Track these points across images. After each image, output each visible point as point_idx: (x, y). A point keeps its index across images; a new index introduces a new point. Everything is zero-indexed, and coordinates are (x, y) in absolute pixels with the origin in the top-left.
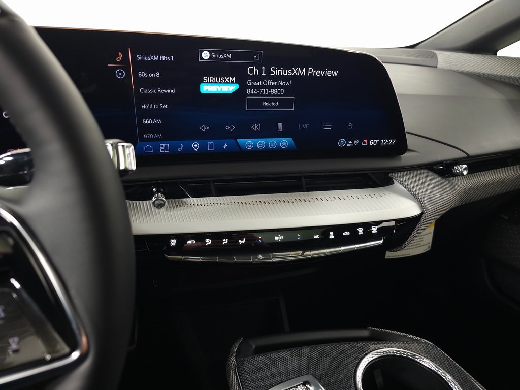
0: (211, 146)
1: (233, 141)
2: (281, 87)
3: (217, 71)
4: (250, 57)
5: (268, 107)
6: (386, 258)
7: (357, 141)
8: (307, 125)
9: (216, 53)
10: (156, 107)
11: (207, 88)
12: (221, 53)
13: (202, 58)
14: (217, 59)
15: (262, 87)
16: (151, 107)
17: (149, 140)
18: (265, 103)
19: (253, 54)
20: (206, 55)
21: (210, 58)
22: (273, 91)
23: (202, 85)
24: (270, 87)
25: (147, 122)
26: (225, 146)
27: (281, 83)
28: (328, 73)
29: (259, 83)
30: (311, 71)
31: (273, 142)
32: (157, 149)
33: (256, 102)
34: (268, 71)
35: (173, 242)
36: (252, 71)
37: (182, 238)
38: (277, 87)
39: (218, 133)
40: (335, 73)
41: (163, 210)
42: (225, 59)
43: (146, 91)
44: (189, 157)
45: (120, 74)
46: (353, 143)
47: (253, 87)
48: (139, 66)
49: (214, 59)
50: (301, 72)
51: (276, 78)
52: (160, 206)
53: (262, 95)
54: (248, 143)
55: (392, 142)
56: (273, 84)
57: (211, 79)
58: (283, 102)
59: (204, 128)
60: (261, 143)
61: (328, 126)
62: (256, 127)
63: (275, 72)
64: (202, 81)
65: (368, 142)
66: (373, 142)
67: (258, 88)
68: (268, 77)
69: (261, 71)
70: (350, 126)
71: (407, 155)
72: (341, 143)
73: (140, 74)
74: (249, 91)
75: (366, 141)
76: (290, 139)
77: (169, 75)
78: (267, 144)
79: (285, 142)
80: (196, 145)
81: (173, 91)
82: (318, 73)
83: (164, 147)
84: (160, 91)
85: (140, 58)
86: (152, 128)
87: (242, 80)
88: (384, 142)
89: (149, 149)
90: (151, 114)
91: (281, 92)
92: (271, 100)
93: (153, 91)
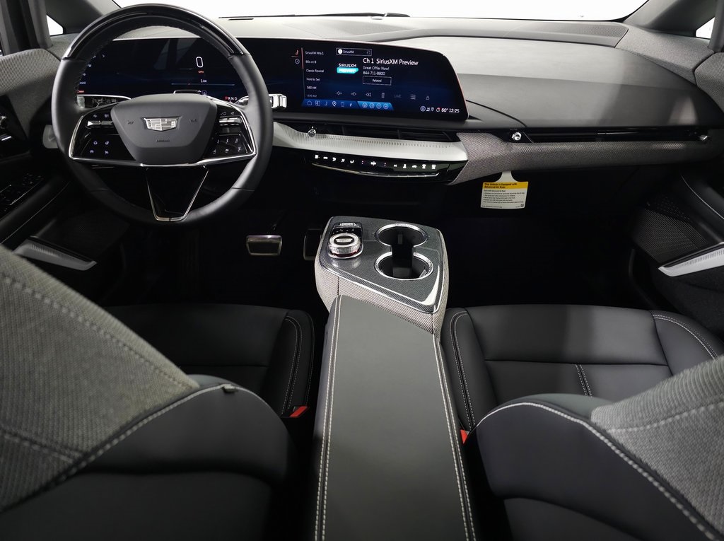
0: (343, 104)
1: (355, 102)
2: (383, 71)
3: (347, 60)
4: (364, 52)
5: (376, 83)
6: (481, 206)
7: (433, 108)
8: (400, 96)
9: (346, 50)
10: (314, 80)
11: (342, 70)
12: (348, 50)
13: (338, 53)
14: (346, 53)
15: (372, 70)
16: (311, 79)
17: (310, 98)
18: (374, 80)
19: (366, 51)
20: (340, 51)
21: (343, 53)
22: (378, 73)
23: (338, 68)
24: (376, 71)
25: (309, 88)
26: (351, 105)
27: (383, 68)
28: (412, 63)
29: (370, 68)
30: (401, 61)
31: (379, 105)
32: (314, 103)
33: (369, 79)
34: (375, 61)
35: (317, 157)
36: (366, 60)
37: (322, 154)
38: (381, 71)
39: (346, 97)
40: (416, 63)
41: (314, 138)
42: (351, 54)
43: (309, 71)
44: (331, 110)
45: (297, 61)
46: (431, 110)
47: (366, 70)
48: (307, 57)
50: (394, 62)
51: (380, 65)
52: (312, 135)
53: (372, 75)
54: (364, 104)
55: (457, 111)
56: (379, 68)
57: (343, 65)
58: (385, 81)
59: (339, 93)
60: (372, 104)
61: (413, 97)
62: (368, 95)
63: (379, 61)
64: (338, 66)
65: (441, 110)
66: (443, 110)
67: (370, 71)
68: (375, 64)
69: (371, 61)
70: (428, 98)
71: (468, 121)
72: (423, 109)
73: (307, 62)
74: (364, 73)
75: (439, 109)
76: (390, 104)
77: (321, 62)
78: (375, 106)
79: (387, 105)
80: (334, 103)
81: (323, 71)
82: (406, 62)
83: (317, 103)
84: (316, 71)
85: (307, 53)
86: (312, 92)
87: (360, 66)
88: (451, 111)
89: (309, 103)
90: (312, 84)
91: (383, 73)
92: (377, 79)
93: (313, 71)
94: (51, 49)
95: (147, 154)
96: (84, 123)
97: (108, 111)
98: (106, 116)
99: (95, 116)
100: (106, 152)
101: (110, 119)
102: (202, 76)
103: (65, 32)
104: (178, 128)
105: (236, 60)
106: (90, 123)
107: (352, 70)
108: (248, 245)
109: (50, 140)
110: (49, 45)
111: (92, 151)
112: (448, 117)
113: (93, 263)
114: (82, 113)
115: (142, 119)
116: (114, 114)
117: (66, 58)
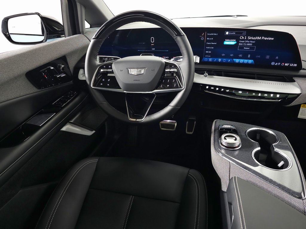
0: (224, 60)
1: (232, 59)
2: (251, 43)
3: (230, 38)
5: (246, 49)
6: (298, 117)
7: (279, 64)
8: (259, 56)
9: (230, 32)
10: (210, 48)
12: (232, 32)
13: (226, 34)
14: (231, 34)
15: (244, 43)
16: (209, 48)
17: (207, 57)
18: (245, 48)
19: (242, 33)
21: (228, 34)
22: (248, 44)
23: (225, 42)
24: (247, 43)
25: (207, 52)
26: (229, 61)
28: (270, 39)
29: (243, 42)
30: (263, 38)
31: (246, 61)
32: (208, 60)
33: (242, 47)
34: (247, 38)
35: (207, 87)
36: (241, 38)
37: (210, 86)
38: (250, 43)
39: (227, 56)
40: (273, 39)
41: (206, 78)
42: (233, 34)
43: (208, 43)
44: (217, 63)
45: (202, 39)
46: (278, 64)
47: (241, 43)
48: (208, 36)
49: (230, 34)
50: (259, 38)
51: (250, 40)
52: (206, 76)
53: (244, 45)
54: (237, 61)
55: (295, 65)
56: (249, 42)
57: (228, 40)
58: (251, 48)
59: (223, 55)
60: (242, 61)
61: (268, 57)
62: (240, 56)
63: (249, 38)
64: (225, 41)
65: (284, 64)
66: (286, 65)
67: (243, 43)
68: (247, 40)
69: (245, 38)
70: (277, 58)
71: (301, 71)
72: (273, 63)
73: (208, 39)
74: (240, 44)
75: (283, 64)
76: (253, 60)
77: (215, 39)
78: (244, 62)
79: (250, 61)
80: (220, 60)
81: (216, 43)
82: (266, 38)
83: (210, 60)
84: (212, 43)
85: (208, 34)
86: (208, 54)
87: (238, 41)
88: (292, 65)
89: (206, 60)
90: (209, 50)
91: (251, 44)
92: (247, 47)
93: (210, 43)
94: (85, 35)
95: (128, 86)
96: (99, 70)
97: (111, 64)
98: (110, 67)
99: (105, 67)
100: (108, 85)
101: (111, 68)
102: (153, 47)
103: (91, 27)
104: (145, 73)
105: (179, 38)
106: (102, 70)
107: (232, 43)
108: (160, 125)
109: (81, 76)
110: (85, 33)
111: (102, 84)
112: (289, 68)
113: (94, 132)
114: (99, 65)
115: (127, 69)
116: (113, 66)
117: (94, 38)
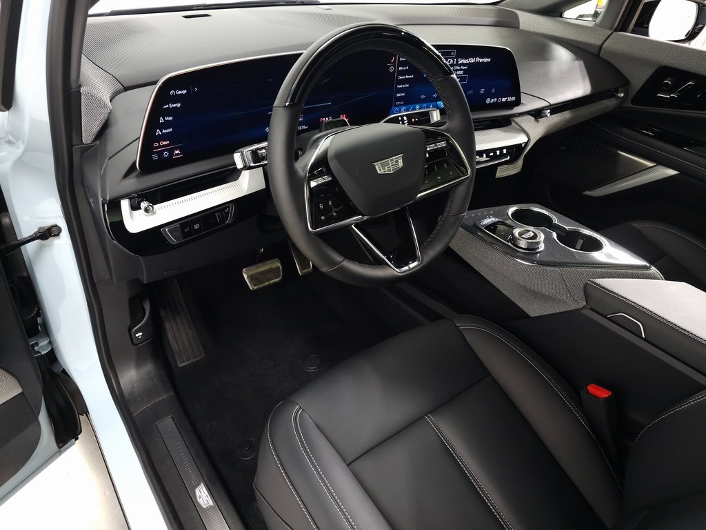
1: (435, 103)
4: (449, 54)
6: (496, 177)
7: (496, 99)
8: (472, 91)
10: (404, 86)
16: (402, 86)
17: (398, 105)
19: (451, 52)
22: (458, 73)
24: (457, 70)
25: (398, 95)
26: (431, 106)
27: (462, 68)
28: (486, 60)
30: (478, 59)
32: (400, 110)
34: (457, 61)
36: (450, 62)
38: (461, 70)
39: (429, 99)
40: (489, 60)
43: (401, 78)
45: (391, 69)
46: (494, 101)
48: (400, 64)
50: (472, 60)
51: (460, 65)
54: (442, 104)
55: (513, 99)
56: (459, 68)
59: (423, 96)
61: (482, 91)
63: (461, 61)
66: (504, 100)
68: (457, 65)
69: (454, 62)
70: (493, 90)
71: (520, 106)
72: (488, 101)
73: (400, 69)
75: (500, 99)
80: (418, 107)
81: (412, 77)
82: (481, 60)
83: (403, 109)
84: (407, 77)
85: (402, 60)
86: (400, 99)
88: (510, 99)
89: (396, 111)
90: (401, 90)
91: (462, 72)
93: (404, 77)
100: (334, 214)
104: (405, 166)
106: (313, 184)
111: (322, 218)
112: (506, 105)
115: (371, 164)
